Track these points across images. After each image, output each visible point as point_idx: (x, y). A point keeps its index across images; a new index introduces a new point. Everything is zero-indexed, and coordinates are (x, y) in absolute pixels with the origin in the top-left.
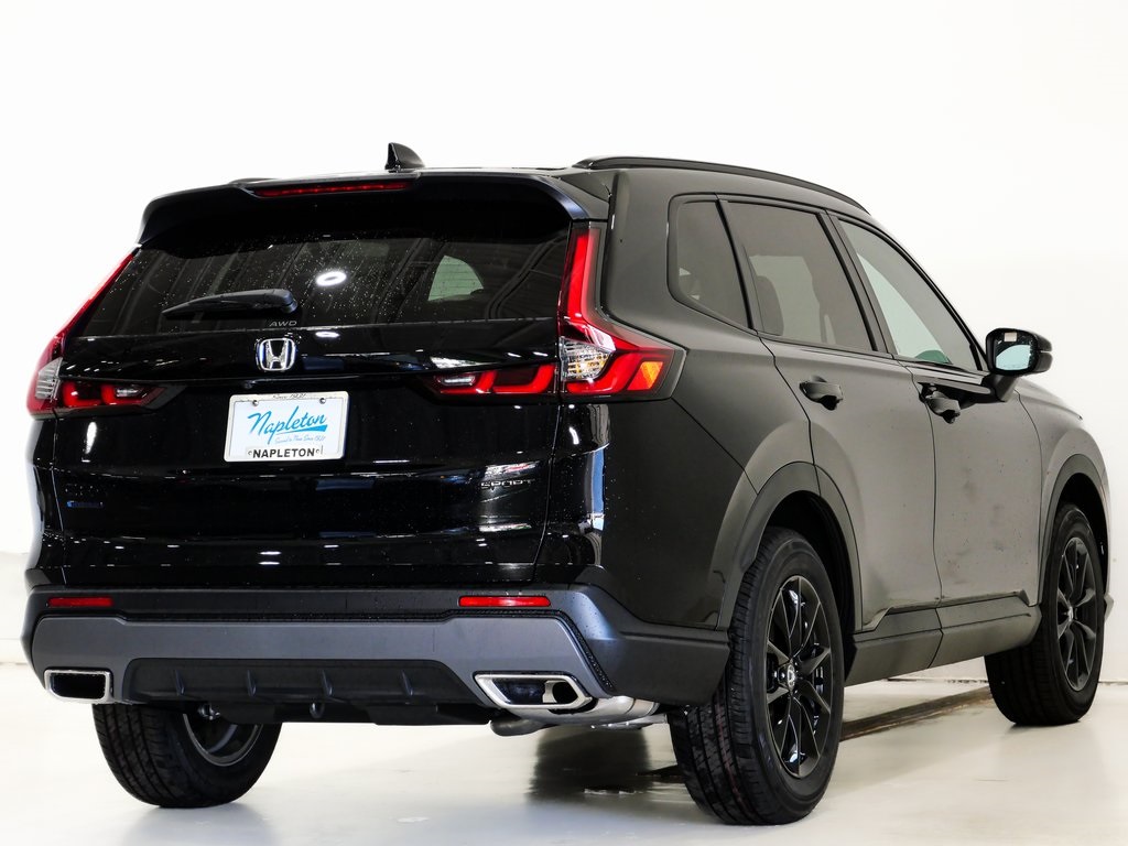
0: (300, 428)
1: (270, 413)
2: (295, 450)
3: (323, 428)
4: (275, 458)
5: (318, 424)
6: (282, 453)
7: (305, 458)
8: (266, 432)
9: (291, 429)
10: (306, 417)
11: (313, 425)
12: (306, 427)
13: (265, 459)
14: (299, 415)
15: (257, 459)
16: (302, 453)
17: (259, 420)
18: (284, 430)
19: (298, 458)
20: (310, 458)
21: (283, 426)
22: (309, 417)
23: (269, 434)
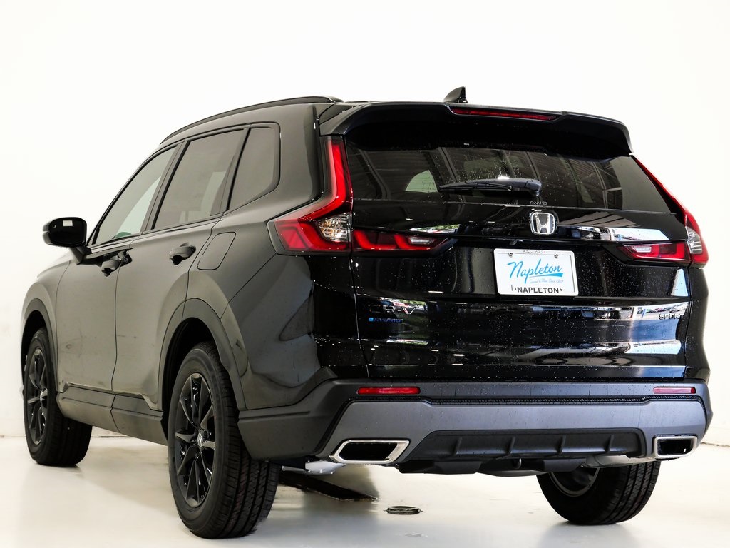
0: (544, 274)
1: (522, 262)
2: (545, 289)
3: (561, 275)
4: (532, 293)
5: (556, 272)
6: (537, 290)
7: (553, 294)
8: (522, 275)
9: (539, 274)
10: (547, 267)
11: (553, 273)
12: (549, 273)
13: (526, 294)
14: (542, 265)
15: (520, 293)
16: (550, 291)
17: (515, 267)
18: (534, 275)
19: (548, 294)
20: (556, 294)
21: (532, 272)
22: (549, 266)
23: (525, 277)
